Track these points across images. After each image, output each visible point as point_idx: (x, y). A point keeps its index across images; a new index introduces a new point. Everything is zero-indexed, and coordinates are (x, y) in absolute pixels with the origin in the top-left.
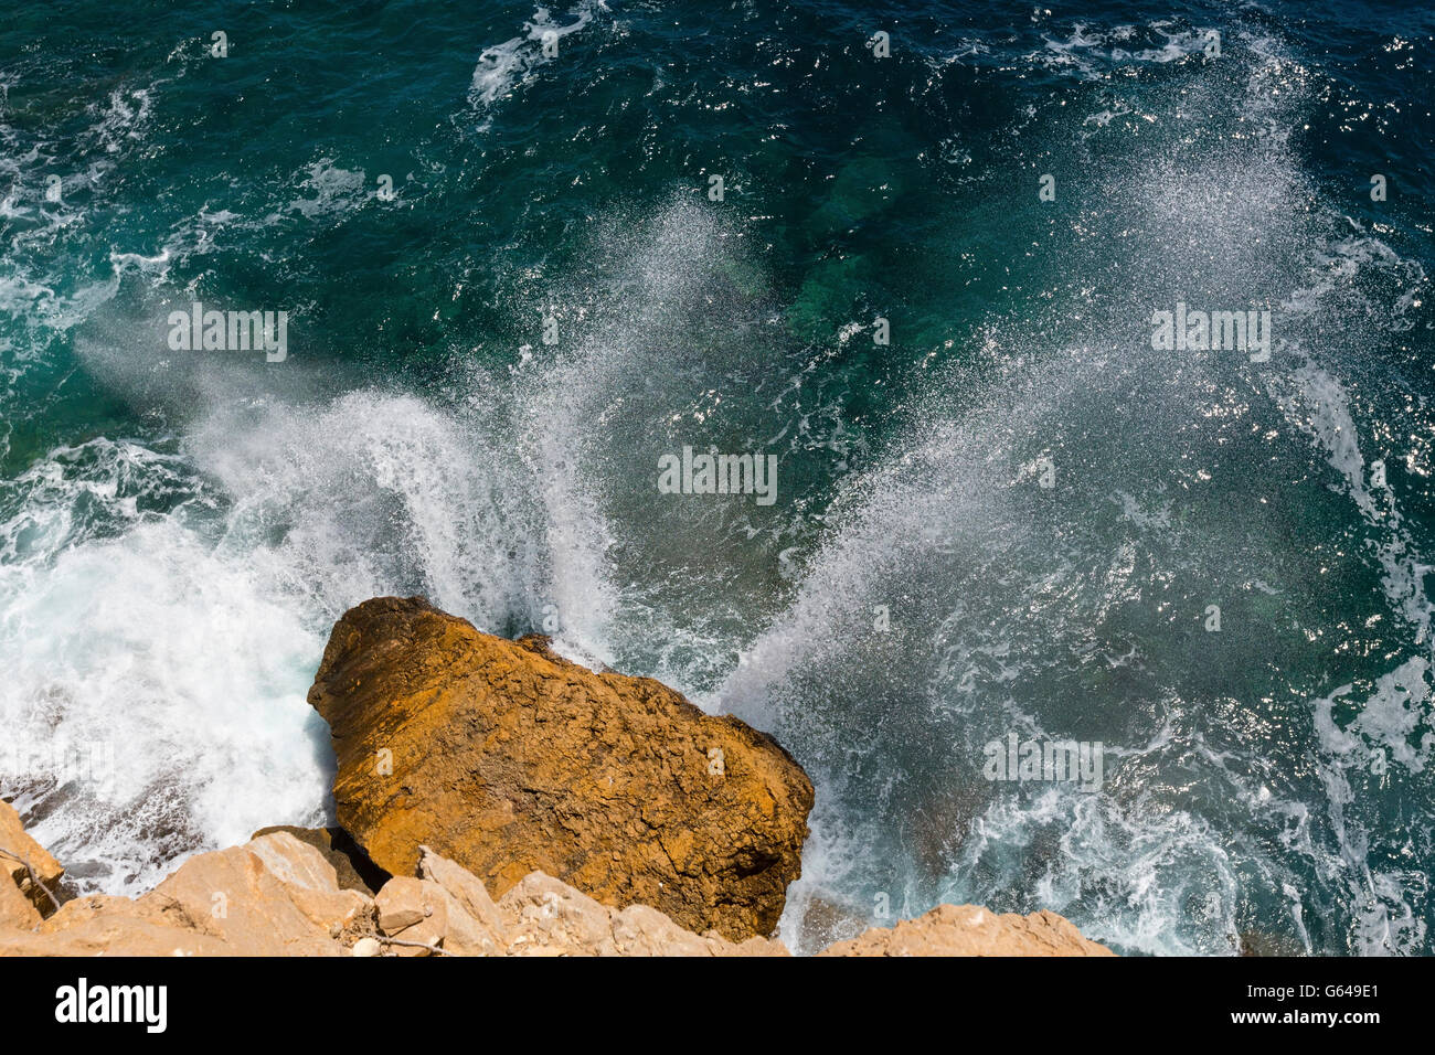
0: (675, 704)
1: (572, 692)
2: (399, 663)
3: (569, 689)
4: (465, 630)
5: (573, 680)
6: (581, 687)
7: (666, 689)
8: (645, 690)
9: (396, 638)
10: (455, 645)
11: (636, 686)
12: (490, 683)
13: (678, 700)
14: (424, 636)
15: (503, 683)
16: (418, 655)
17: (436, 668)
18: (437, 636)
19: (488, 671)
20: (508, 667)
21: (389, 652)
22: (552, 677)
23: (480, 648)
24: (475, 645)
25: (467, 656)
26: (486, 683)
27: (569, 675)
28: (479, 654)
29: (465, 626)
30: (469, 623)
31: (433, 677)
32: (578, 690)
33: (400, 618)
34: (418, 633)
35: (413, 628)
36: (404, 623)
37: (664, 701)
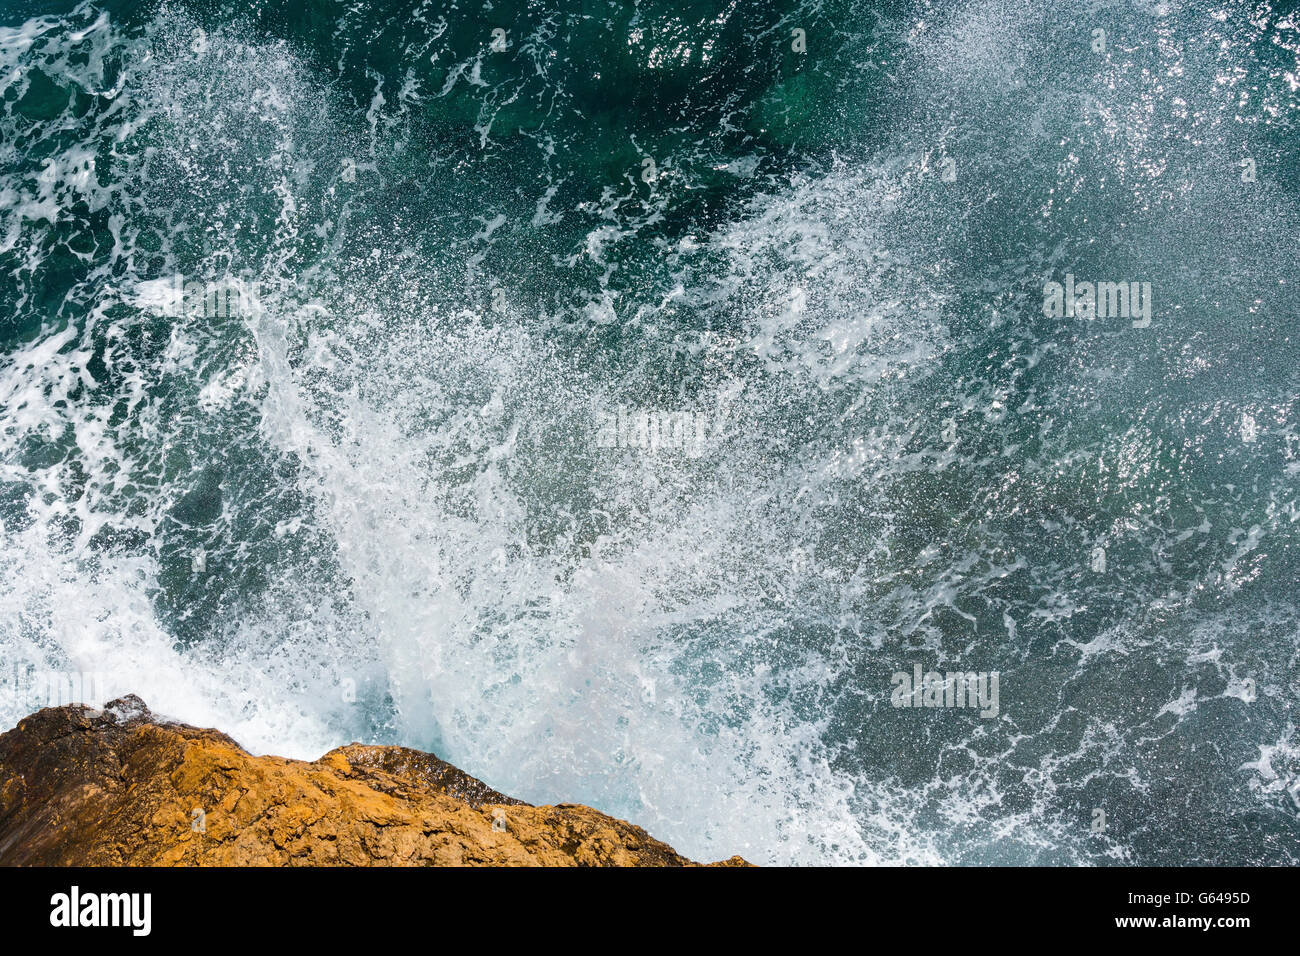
0: (629, 848)
1: (435, 847)
2: (103, 826)
3: (428, 842)
4: (219, 751)
5: (435, 824)
6: (449, 836)
7: (612, 822)
8: (571, 829)
9: (92, 780)
10: (203, 781)
11: (553, 822)
12: (278, 847)
13: (634, 842)
14: (145, 772)
15: (301, 844)
16: (137, 808)
17: (173, 829)
18: (170, 768)
19: (272, 824)
20: (309, 811)
21: (82, 808)
22: (392, 822)
23: (251, 782)
24: (243, 778)
25: (230, 800)
26: (270, 848)
27: (425, 815)
28: (252, 794)
29: (219, 745)
30: (225, 738)
31: (170, 847)
32: (446, 842)
33: (95, 741)
34: (132, 767)
35: (122, 758)
36: (104, 750)
37: (608, 846)
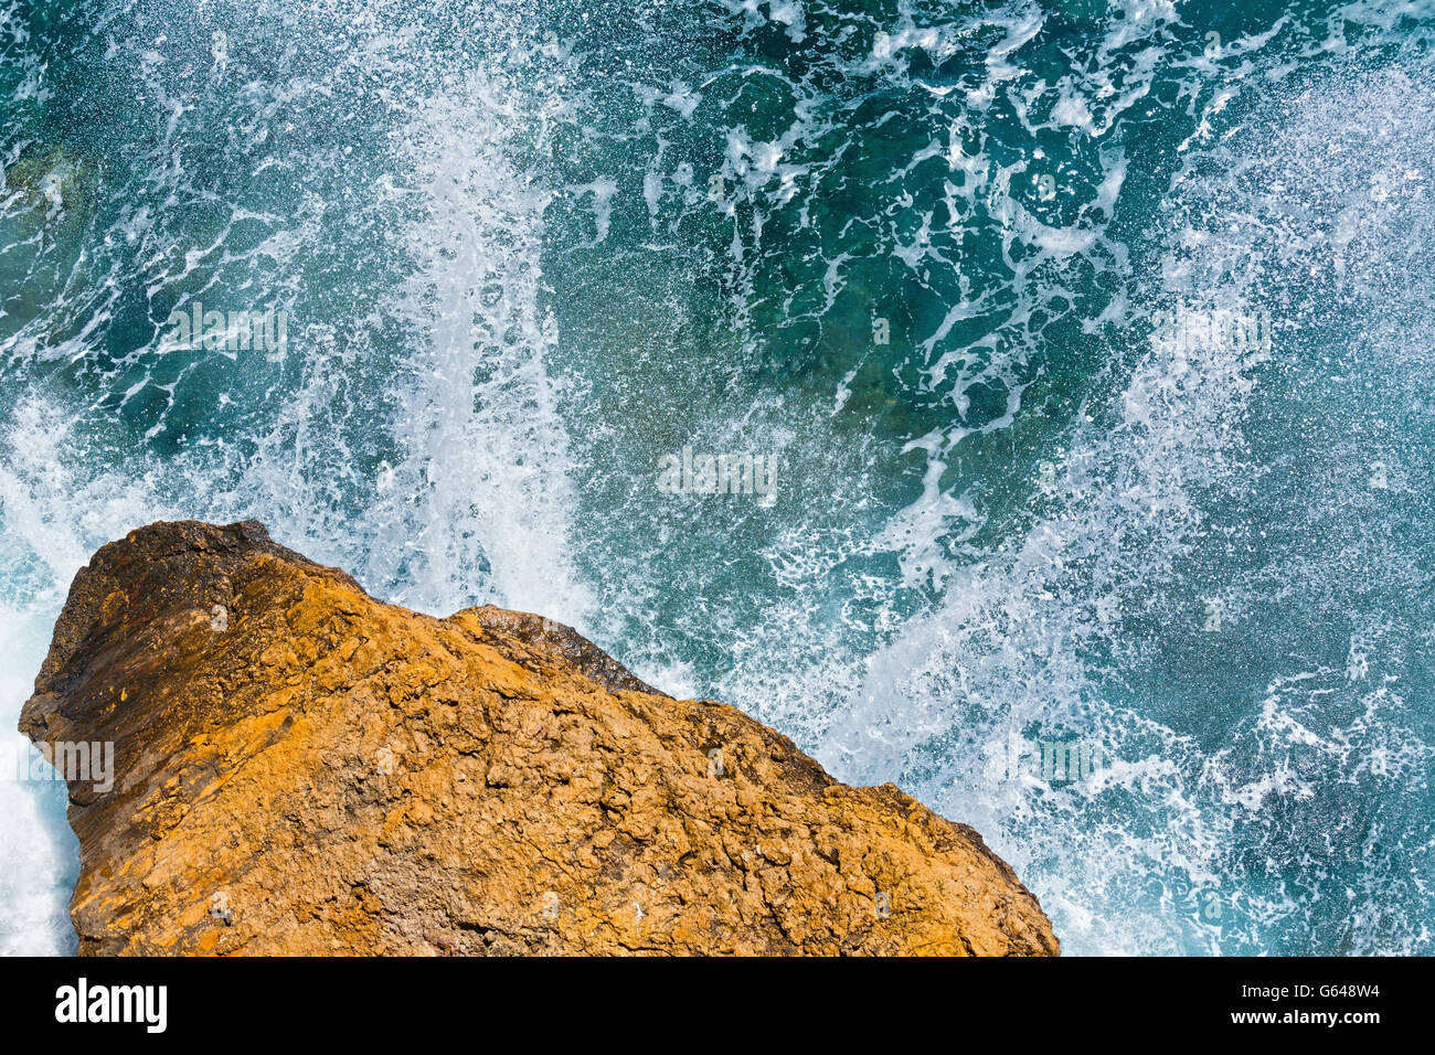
0: (774, 758)
1: (562, 728)
2: (207, 657)
3: (556, 722)
4: (342, 593)
5: (567, 703)
6: (580, 718)
7: (758, 728)
8: (713, 730)
9: (201, 606)
10: (321, 623)
11: (695, 720)
12: (393, 706)
13: (780, 752)
14: (259, 605)
15: (419, 705)
16: (246, 643)
17: (282, 671)
18: (286, 604)
19: (389, 679)
20: (431, 671)
21: (186, 634)
22: (520, 695)
23: (373, 632)
24: (364, 626)
25: (348, 647)
26: (384, 705)
27: (557, 693)
28: (372, 644)
29: (343, 587)
30: (350, 581)
31: (277, 689)
32: (576, 724)
33: (209, 565)
34: (246, 597)
35: (236, 586)
36: (218, 576)
37: (751, 753)
